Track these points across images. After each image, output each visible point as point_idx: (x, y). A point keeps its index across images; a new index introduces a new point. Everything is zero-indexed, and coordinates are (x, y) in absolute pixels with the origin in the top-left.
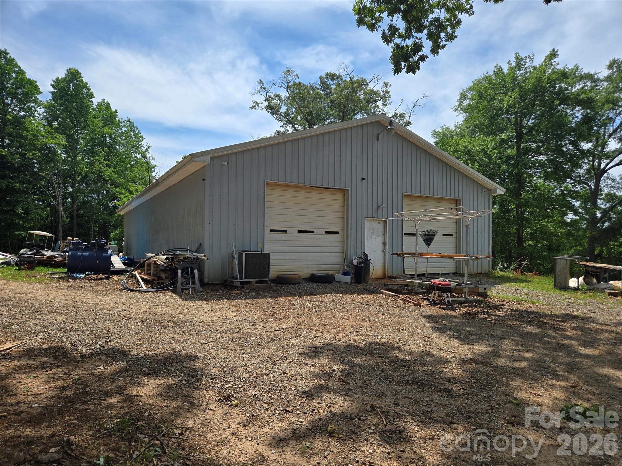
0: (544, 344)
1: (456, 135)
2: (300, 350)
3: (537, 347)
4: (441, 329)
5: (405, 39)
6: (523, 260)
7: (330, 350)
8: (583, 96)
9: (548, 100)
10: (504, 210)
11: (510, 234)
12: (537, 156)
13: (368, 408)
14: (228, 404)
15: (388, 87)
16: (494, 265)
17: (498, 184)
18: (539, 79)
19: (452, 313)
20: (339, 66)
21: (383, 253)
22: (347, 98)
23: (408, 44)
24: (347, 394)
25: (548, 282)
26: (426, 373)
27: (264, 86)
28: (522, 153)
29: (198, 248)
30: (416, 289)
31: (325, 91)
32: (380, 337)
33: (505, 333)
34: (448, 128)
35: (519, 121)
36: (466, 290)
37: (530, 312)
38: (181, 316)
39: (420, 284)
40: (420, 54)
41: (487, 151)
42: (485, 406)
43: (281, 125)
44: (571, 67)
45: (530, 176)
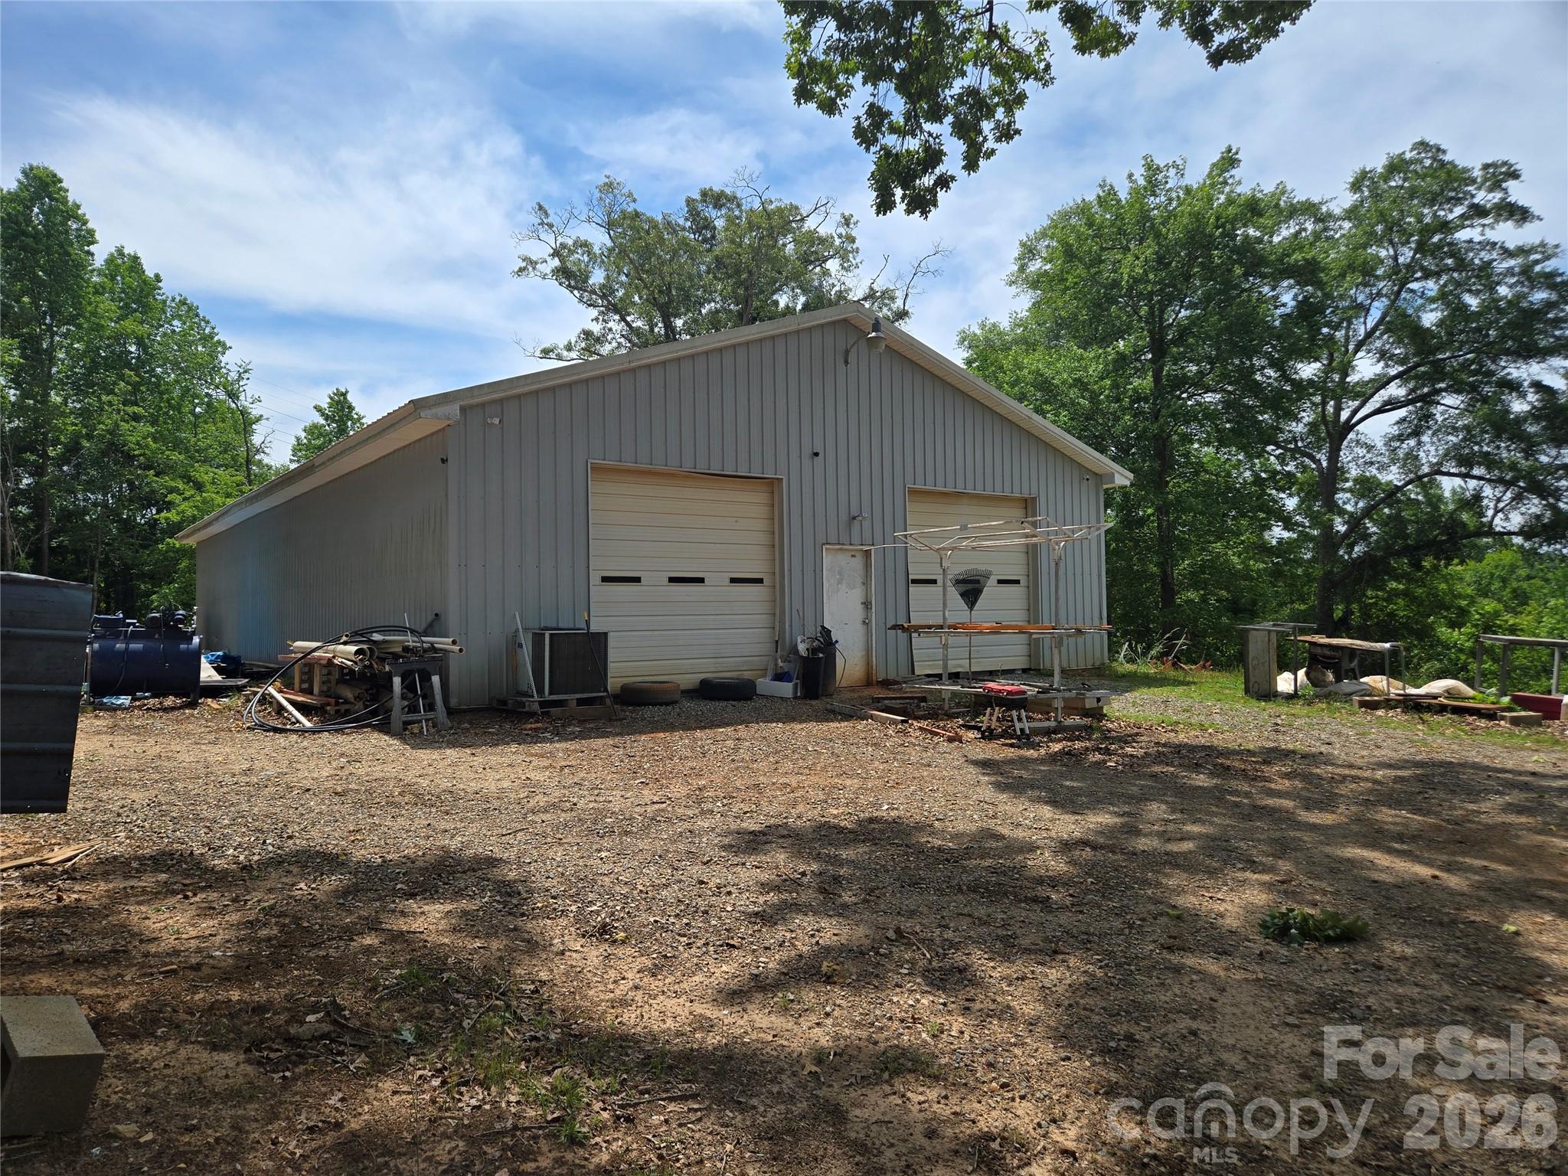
0: (1227, 808)
1: (1016, 342)
2: (720, 839)
3: (1215, 814)
4: (1014, 787)
5: (904, 137)
6: (1177, 636)
7: (783, 837)
8: (1297, 256)
9: (1218, 266)
10: (1129, 522)
11: (1145, 576)
12: (1200, 395)
13: (891, 934)
14: (606, 940)
15: (852, 226)
16: (1113, 650)
17: (1114, 459)
18: (1197, 217)
19: (1031, 753)
20: (735, 175)
21: (865, 627)
22: (756, 251)
23: (912, 149)
24: (840, 915)
25: (1232, 683)
26: (994, 871)
27: (550, 220)
28: (1168, 387)
29: (431, 625)
30: (946, 707)
31: (700, 233)
32: (886, 807)
33: (1146, 790)
34: (994, 325)
35: (1157, 313)
36: (1058, 704)
37: (1197, 747)
38: (424, 783)
39: (954, 694)
40: (938, 171)
41: (1087, 384)
42: (1117, 924)
43: (593, 317)
44: (1269, 188)
45: (1187, 439)
